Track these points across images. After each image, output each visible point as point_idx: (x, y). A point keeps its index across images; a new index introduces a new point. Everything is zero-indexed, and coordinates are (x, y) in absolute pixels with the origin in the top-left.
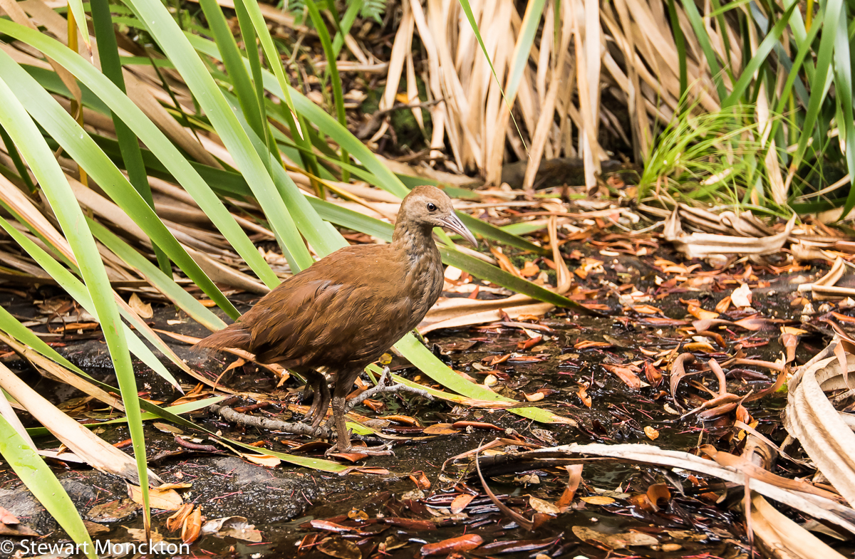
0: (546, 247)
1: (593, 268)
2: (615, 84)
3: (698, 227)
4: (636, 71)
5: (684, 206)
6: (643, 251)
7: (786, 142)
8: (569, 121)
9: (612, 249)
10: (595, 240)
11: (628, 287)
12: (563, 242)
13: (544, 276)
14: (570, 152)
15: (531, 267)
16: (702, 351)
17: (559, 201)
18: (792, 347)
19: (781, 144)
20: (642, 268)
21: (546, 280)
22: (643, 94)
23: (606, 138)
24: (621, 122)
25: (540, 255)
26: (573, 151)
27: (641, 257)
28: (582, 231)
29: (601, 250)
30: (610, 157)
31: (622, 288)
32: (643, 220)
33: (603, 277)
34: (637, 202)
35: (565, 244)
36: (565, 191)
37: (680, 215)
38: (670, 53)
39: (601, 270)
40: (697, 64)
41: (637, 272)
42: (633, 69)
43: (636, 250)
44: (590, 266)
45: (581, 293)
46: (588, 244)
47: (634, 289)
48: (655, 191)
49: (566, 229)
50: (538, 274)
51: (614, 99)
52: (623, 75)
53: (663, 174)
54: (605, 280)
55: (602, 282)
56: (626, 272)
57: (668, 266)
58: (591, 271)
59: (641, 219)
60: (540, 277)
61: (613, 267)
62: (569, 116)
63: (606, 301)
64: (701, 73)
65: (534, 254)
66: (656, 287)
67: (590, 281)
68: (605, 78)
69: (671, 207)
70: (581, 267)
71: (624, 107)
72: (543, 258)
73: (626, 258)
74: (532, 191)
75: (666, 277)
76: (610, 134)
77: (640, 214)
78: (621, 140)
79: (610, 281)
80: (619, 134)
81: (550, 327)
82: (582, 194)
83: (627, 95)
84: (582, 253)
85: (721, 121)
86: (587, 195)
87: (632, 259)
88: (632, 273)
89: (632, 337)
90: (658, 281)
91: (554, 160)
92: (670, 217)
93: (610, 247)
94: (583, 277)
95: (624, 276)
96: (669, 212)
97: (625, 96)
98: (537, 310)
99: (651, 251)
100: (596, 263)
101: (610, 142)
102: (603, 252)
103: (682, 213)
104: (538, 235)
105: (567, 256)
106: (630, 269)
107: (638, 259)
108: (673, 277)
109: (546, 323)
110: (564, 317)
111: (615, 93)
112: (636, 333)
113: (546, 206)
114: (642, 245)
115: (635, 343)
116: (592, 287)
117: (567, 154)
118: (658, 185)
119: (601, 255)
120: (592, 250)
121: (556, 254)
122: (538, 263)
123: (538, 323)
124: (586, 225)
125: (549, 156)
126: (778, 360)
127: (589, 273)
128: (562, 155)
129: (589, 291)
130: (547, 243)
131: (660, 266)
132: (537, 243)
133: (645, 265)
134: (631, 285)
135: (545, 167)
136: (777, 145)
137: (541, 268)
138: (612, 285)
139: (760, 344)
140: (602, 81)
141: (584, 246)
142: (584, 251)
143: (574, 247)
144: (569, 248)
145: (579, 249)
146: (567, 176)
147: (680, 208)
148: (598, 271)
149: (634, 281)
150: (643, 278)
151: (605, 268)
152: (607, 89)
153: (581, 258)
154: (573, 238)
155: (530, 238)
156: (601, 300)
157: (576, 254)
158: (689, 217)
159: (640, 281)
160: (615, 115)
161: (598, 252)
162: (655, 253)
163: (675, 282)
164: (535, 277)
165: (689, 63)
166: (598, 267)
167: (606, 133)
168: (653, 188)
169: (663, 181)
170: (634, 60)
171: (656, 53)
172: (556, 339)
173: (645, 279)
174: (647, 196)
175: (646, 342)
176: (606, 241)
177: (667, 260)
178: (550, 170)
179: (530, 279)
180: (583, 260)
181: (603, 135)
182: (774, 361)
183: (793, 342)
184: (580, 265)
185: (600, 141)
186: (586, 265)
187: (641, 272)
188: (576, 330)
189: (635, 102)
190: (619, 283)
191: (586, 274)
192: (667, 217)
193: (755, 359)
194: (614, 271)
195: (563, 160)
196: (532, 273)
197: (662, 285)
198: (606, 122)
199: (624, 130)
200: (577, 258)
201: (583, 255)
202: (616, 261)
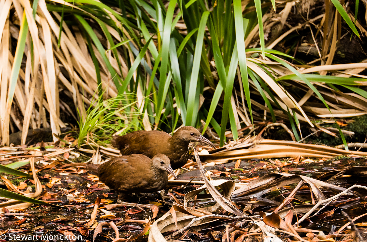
0: (31, 174)
1: (56, 182)
2: (66, 89)
3: (110, 157)
4: (76, 81)
5: (102, 147)
6: (82, 171)
7: (153, 111)
8: (44, 109)
9: (66, 172)
10: (57, 168)
11: (73, 190)
12: (40, 170)
13: (30, 188)
14: (46, 125)
15: (23, 184)
16: (109, 218)
17: (39, 150)
18: (156, 212)
19: (151, 113)
20: (81, 180)
21: (31, 190)
22: (81, 93)
23: (64, 116)
24: (71, 108)
25: (28, 178)
26: (48, 124)
27: (80, 174)
28: (50, 164)
29: (60, 172)
30: (67, 126)
31: (70, 191)
32: (82, 156)
33: (61, 186)
34: (78, 147)
35: (41, 171)
36: (42, 144)
37: (100, 151)
38: (92, 70)
39: (60, 183)
40: (107, 75)
41: (78, 182)
42: (74, 79)
43: (78, 171)
44: (54, 181)
45: (49, 195)
46: (53, 170)
47: (76, 190)
48: (87, 140)
49: (42, 164)
50: (26, 188)
51: (67, 96)
52: (69, 84)
53: (90, 132)
54: (61, 188)
55: (60, 188)
56: (73, 183)
57: (94, 178)
58: (55, 184)
59: (81, 155)
60: (28, 189)
61: (66, 181)
62: (44, 106)
63: (61, 198)
64: (109, 80)
65: (24, 178)
66: (87, 188)
67: (53, 189)
68: (60, 86)
69: (95, 148)
70: (49, 182)
71: (72, 100)
72: (29, 180)
73: (73, 175)
74: (26, 146)
75: (93, 184)
76: (66, 114)
77: (80, 153)
78: (71, 116)
79: (64, 188)
80: (70, 114)
81: (29, 214)
82: (52, 146)
83: (72, 93)
84: (50, 175)
85: (116, 103)
86: (54, 146)
87: (76, 176)
88: (76, 183)
89: (73, 215)
90: (89, 185)
91: (37, 129)
92: (96, 153)
93: (64, 171)
94: (50, 187)
95: (71, 185)
96: (95, 151)
97: (71, 94)
98: (23, 206)
99: (86, 171)
100: (57, 180)
101: (66, 118)
102: (61, 174)
103: (101, 151)
104: (27, 168)
105: (42, 177)
106: (75, 181)
107: (79, 176)
108: (97, 183)
109: (28, 212)
110: (38, 208)
111: (67, 93)
112: (75, 213)
113: (31, 153)
114: (81, 168)
115: (74, 218)
116: (55, 192)
117: (44, 126)
118: (88, 137)
119: (60, 175)
120: (56, 173)
121: (35, 176)
122: (26, 182)
123: (24, 213)
124: (52, 161)
125: (34, 127)
126: (146, 219)
127: (53, 185)
128: (42, 126)
129: (53, 194)
130: (31, 172)
131: (90, 178)
132: (26, 172)
133: (83, 178)
134: (75, 189)
135: (32, 134)
136: (148, 113)
137: (28, 185)
138: (65, 190)
139: (137, 212)
140: (59, 88)
141: (51, 171)
142: (51, 174)
143: (46, 173)
144: (43, 173)
145: (48, 173)
146: (44, 137)
147: (100, 149)
148: (58, 183)
149: (77, 187)
150: (81, 185)
151: (62, 182)
152: (62, 91)
153: (50, 177)
154: (45, 168)
155: (23, 170)
156: (59, 198)
157: (47, 176)
158: (105, 152)
159: (80, 187)
160: (68, 104)
161: (58, 174)
162: (88, 172)
163: (98, 185)
164: (25, 190)
165: (102, 74)
166: (58, 181)
167: (63, 113)
168: (85, 139)
169: (90, 135)
170: (74, 75)
171: (85, 72)
172: (33, 219)
173: (82, 185)
174: (83, 143)
175: (80, 217)
176: (63, 168)
177: (94, 175)
178: (35, 135)
179: (22, 190)
180: (51, 179)
181: (62, 115)
182: (144, 220)
183: (156, 209)
184: (49, 181)
185: (61, 118)
186: (52, 181)
187: (80, 182)
188: (44, 214)
189: (77, 97)
190: (69, 189)
191: (52, 186)
192: (94, 153)
193: (135, 219)
194: (66, 183)
195: (42, 129)
196: (24, 188)
197: (90, 188)
198: (63, 108)
199: (73, 112)
200: (48, 178)
201: (51, 176)
202: (67, 178)
